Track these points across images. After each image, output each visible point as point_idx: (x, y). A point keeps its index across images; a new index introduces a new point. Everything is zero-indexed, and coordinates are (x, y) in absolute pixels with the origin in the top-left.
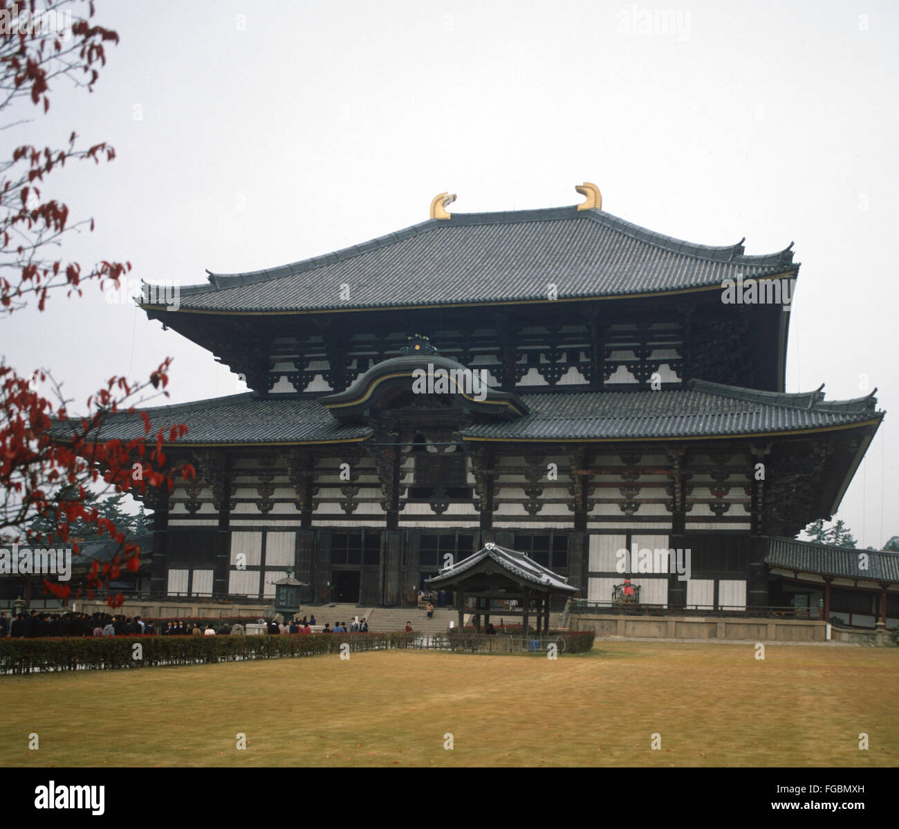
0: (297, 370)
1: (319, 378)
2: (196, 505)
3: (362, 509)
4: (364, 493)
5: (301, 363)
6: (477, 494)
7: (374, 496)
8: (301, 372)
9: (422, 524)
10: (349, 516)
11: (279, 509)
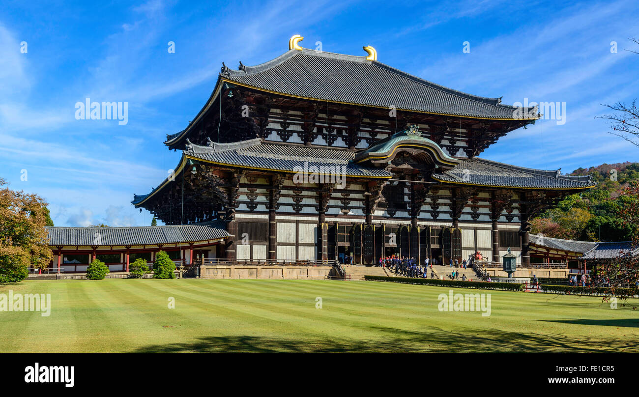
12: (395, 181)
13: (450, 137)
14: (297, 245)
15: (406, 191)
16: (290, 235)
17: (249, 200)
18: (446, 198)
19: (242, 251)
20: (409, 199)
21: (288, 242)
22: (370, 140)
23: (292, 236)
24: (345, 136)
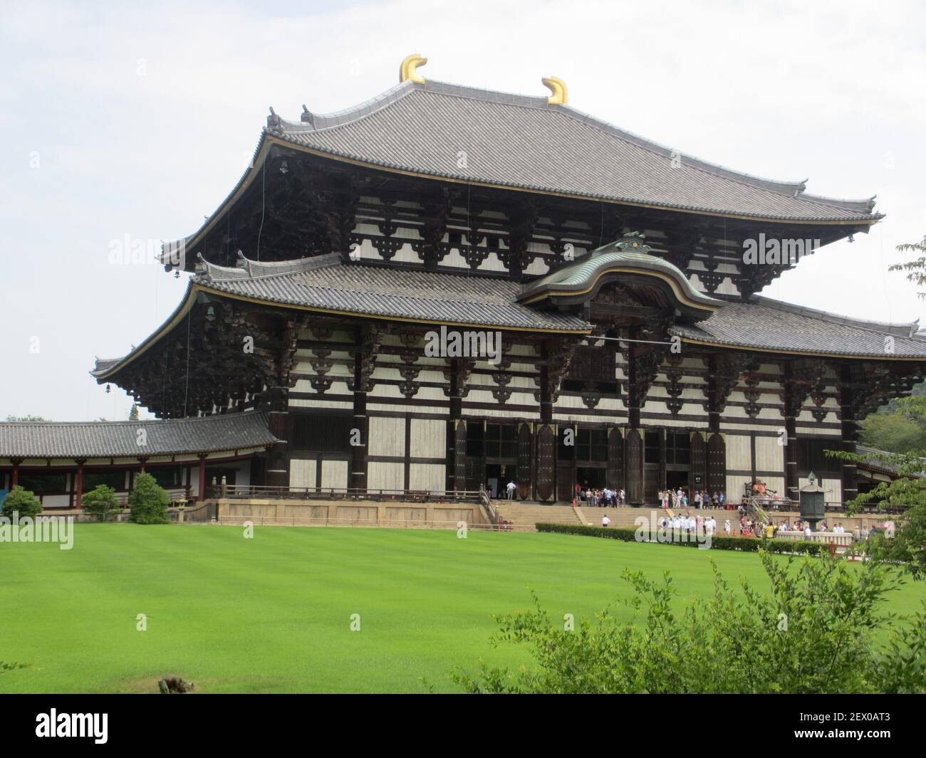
0: (382, 235)
1: (407, 247)
2: (325, 383)
3: (515, 399)
4: (516, 382)
5: (388, 228)
6: (625, 390)
7: (527, 386)
8: (387, 238)
9: (575, 417)
10: (502, 406)
11: (423, 393)
12: (597, 340)
13: (706, 256)
14: (407, 460)
15: (619, 358)
16: (393, 441)
17: (315, 373)
18: (697, 375)
19: (301, 472)
20: (625, 374)
21: (389, 455)
22: (552, 260)
23: (398, 444)
24: (503, 251)
